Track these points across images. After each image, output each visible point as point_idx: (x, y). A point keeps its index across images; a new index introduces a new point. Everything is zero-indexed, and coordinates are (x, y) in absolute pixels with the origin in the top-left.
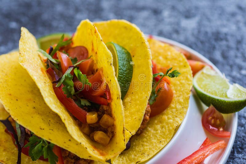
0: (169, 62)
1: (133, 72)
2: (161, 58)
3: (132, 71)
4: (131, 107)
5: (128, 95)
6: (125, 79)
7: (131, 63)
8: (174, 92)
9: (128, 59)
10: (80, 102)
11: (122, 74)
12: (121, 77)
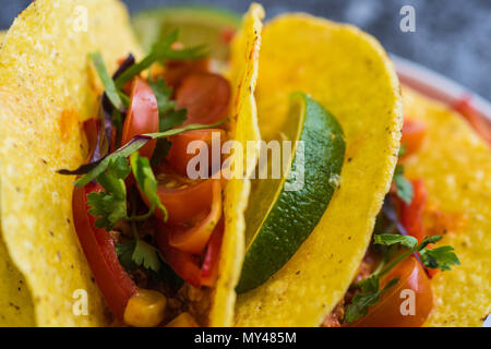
0: (466, 202)
1: (326, 208)
2: (451, 180)
3: (327, 204)
4: (275, 314)
5: (285, 272)
6: (292, 223)
7: (333, 179)
8: (439, 301)
9: (329, 164)
10: (132, 249)
11: (287, 207)
12: (282, 215)
